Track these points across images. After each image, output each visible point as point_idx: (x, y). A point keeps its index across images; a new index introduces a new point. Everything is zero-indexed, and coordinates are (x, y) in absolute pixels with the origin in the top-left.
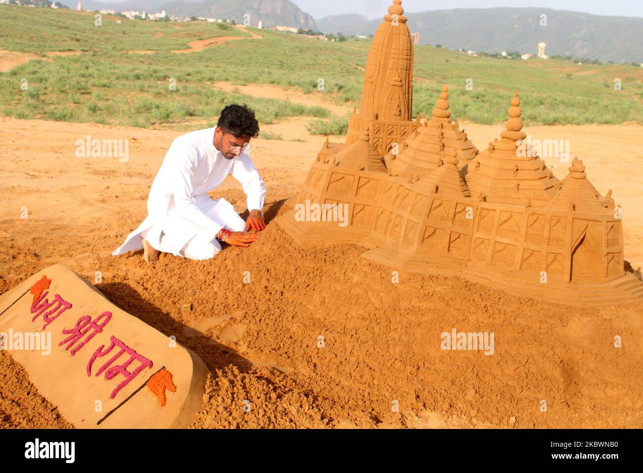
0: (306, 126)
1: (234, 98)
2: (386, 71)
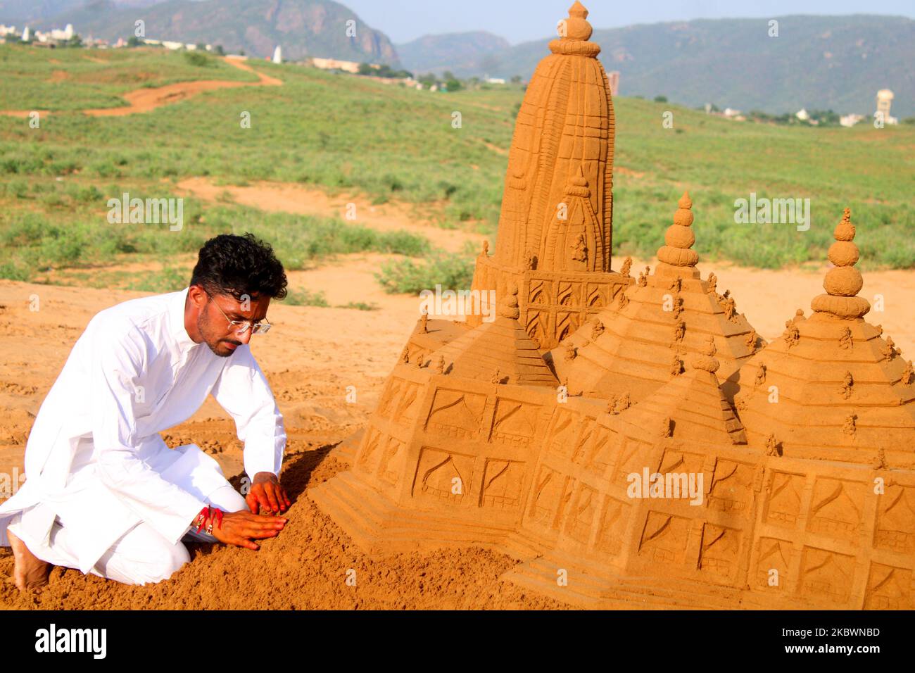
0: (377, 276)
1: (221, 213)
2: (553, 164)
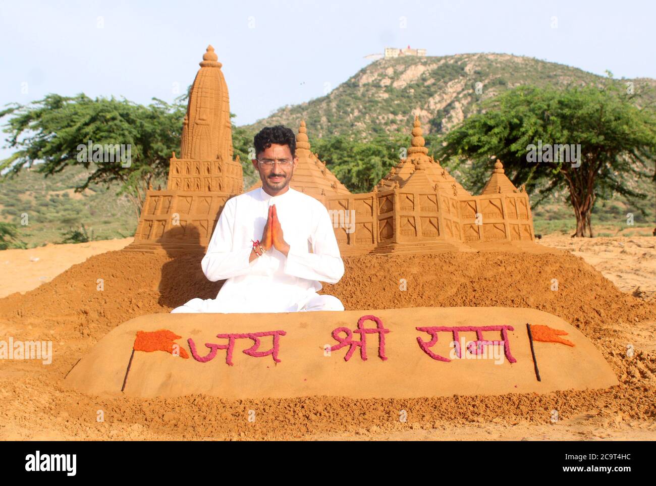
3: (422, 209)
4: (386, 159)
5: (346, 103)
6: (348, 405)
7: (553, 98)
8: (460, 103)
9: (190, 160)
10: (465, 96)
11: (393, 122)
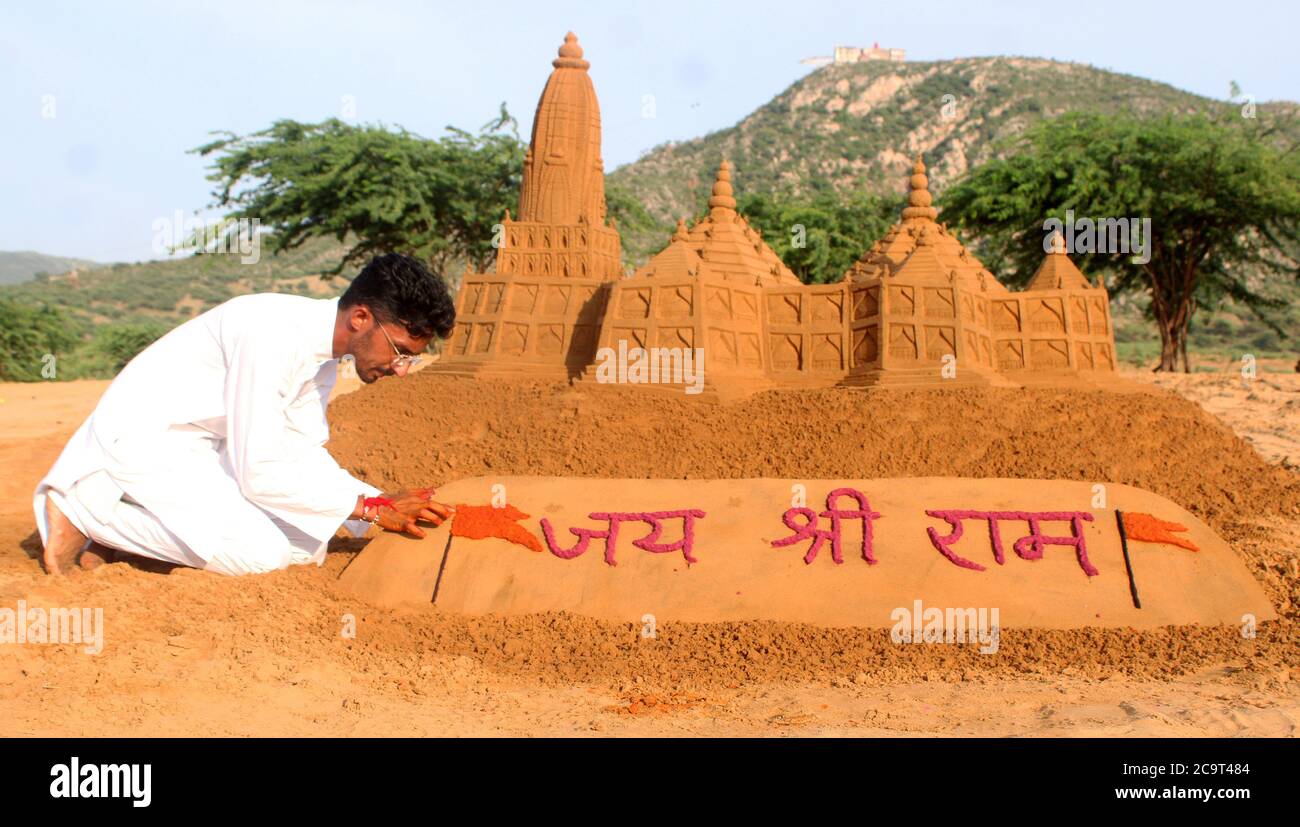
3: (928, 313)
4: (837, 234)
5: (768, 139)
6: (813, 638)
7: (1127, 134)
8: (960, 141)
9: (534, 223)
10: (970, 130)
11: (846, 172)
